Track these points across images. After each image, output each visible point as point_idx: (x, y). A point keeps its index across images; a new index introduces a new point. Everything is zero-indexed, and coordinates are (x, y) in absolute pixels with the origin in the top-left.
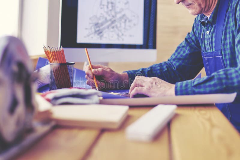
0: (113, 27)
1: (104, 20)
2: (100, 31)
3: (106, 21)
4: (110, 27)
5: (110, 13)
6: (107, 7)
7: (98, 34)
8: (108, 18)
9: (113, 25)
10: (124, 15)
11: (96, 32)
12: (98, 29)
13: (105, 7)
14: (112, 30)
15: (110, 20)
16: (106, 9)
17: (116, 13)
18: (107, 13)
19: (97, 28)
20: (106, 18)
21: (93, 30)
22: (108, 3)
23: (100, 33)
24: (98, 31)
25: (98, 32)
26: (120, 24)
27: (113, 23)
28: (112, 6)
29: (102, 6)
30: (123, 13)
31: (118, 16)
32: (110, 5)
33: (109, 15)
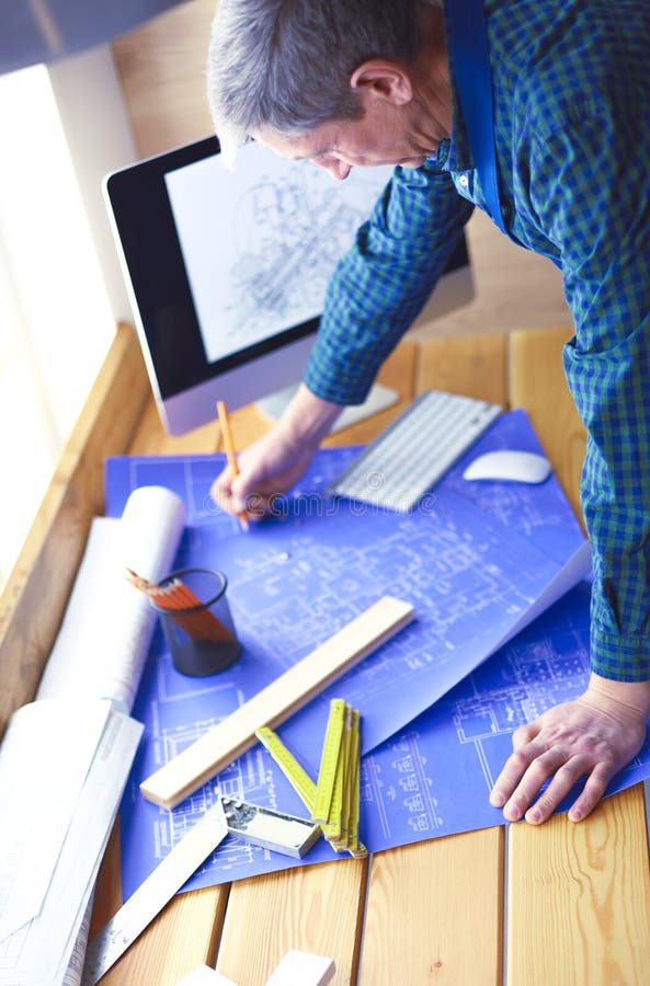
0: (314, 263)
1: (279, 253)
2: (273, 296)
3: (287, 252)
4: (303, 268)
5: (292, 224)
6: (281, 210)
7: (271, 307)
8: (291, 241)
9: (313, 255)
10: (341, 209)
11: (260, 303)
12: (266, 290)
13: (274, 212)
14: (312, 272)
15: (300, 245)
16: (275, 218)
17: (313, 214)
18: (283, 227)
19: (260, 289)
20: (284, 247)
21: (251, 302)
22: (279, 194)
23: (274, 300)
24: (268, 296)
25: (267, 303)
26: (336, 240)
27: (309, 249)
28: (296, 198)
29: (262, 215)
30: (337, 202)
31: (323, 219)
32: (288, 199)
33: (292, 233)
